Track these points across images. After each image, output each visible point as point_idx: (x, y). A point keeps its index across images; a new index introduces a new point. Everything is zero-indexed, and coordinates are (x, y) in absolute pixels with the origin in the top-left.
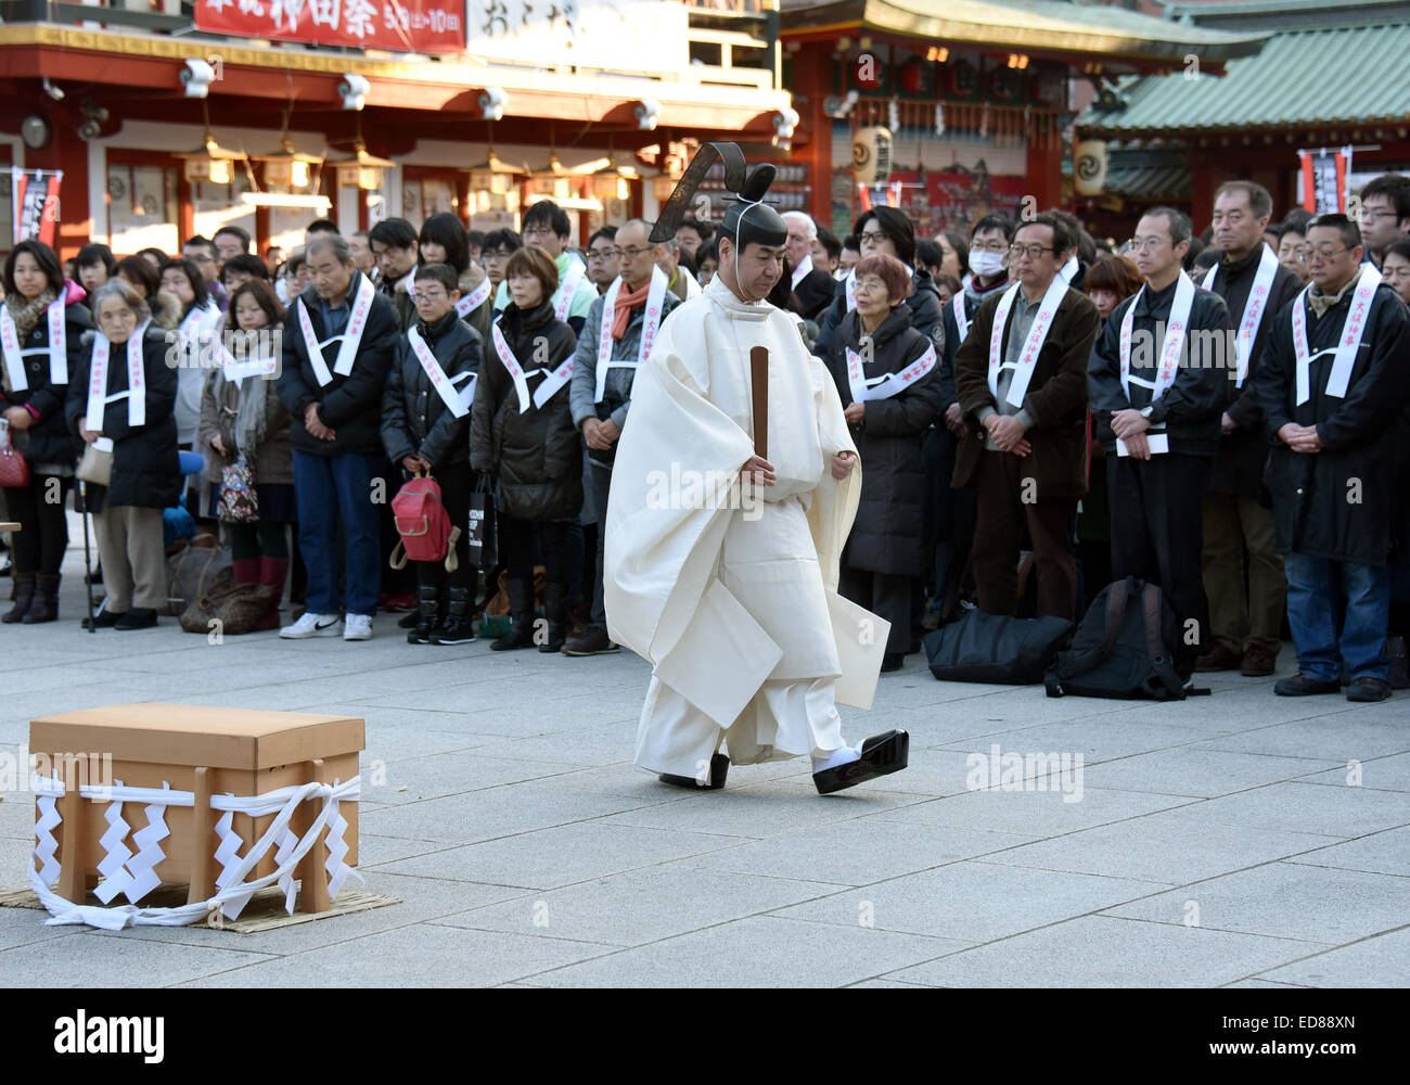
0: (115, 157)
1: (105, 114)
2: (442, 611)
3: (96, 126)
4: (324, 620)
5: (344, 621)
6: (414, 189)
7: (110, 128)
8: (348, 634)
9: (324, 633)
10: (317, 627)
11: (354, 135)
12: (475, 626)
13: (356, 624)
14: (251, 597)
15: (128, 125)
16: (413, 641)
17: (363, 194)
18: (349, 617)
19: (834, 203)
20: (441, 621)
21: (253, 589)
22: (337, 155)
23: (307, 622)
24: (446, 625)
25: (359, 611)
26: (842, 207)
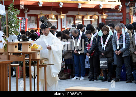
0: (29, 15)
1: (28, 9)
2: (93, 76)
3: (26, 11)
4: (77, 77)
5: (80, 77)
6: (68, 18)
7: (28, 11)
8: (81, 79)
9: (77, 79)
10: (77, 78)
11: (60, 11)
12: (98, 78)
13: (82, 78)
14: (67, 74)
15: (30, 11)
16: (90, 80)
17: (61, 19)
18: (81, 77)
19: (126, 18)
20: (93, 77)
21: (67, 73)
22: (58, 14)
23: (75, 78)
24: (94, 78)
25: (82, 76)
26: (128, 19)
